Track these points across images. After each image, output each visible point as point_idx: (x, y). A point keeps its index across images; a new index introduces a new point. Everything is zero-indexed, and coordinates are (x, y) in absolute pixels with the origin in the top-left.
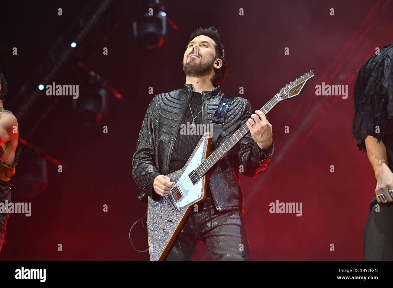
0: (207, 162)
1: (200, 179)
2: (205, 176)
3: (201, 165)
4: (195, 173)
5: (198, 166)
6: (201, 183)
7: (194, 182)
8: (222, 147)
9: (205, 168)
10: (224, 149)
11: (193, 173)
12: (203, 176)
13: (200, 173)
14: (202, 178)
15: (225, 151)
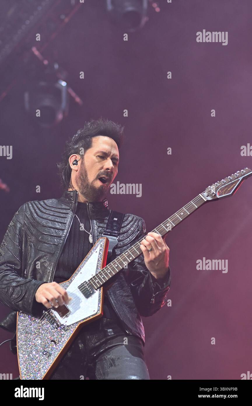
0: (105, 271)
1: (95, 291)
2: (102, 288)
3: (96, 275)
4: (88, 285)
5: (91, 277)
6: (97, 296)
7: (87, 294)
8: (127, 253)
9: (103, 278)
10: (129, 256)
11: (84, 285)
12: (99, 288)
13: (95, 284)
14: (98, 290)
15: (131, 258)
